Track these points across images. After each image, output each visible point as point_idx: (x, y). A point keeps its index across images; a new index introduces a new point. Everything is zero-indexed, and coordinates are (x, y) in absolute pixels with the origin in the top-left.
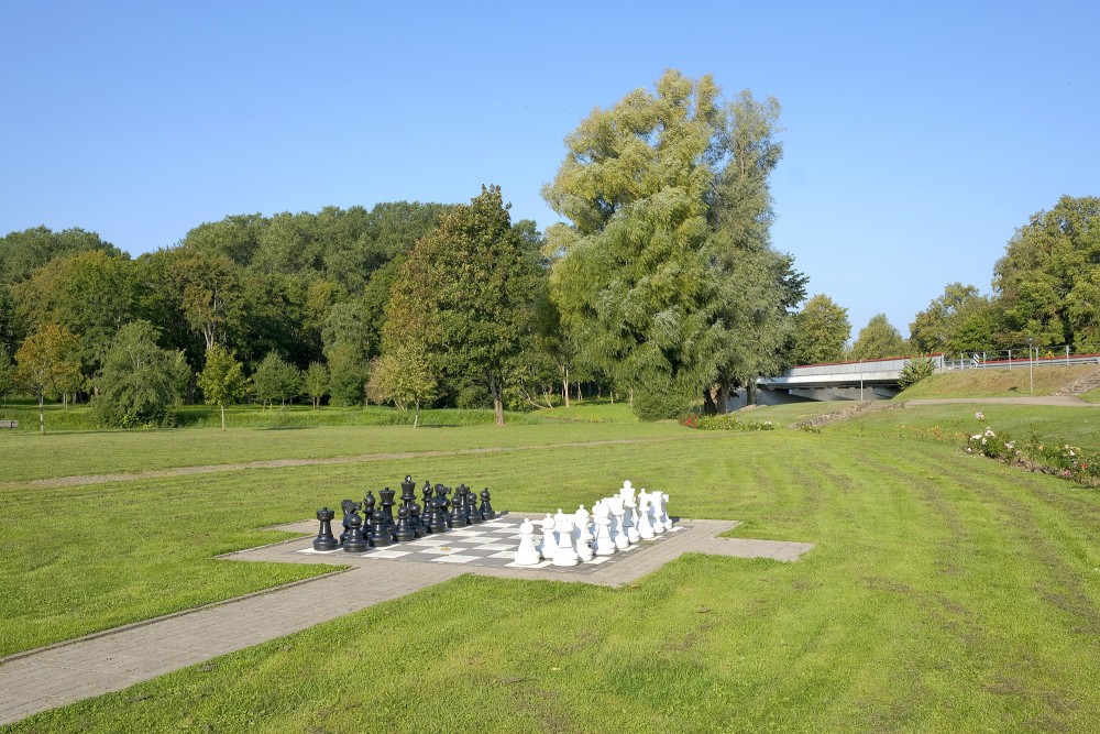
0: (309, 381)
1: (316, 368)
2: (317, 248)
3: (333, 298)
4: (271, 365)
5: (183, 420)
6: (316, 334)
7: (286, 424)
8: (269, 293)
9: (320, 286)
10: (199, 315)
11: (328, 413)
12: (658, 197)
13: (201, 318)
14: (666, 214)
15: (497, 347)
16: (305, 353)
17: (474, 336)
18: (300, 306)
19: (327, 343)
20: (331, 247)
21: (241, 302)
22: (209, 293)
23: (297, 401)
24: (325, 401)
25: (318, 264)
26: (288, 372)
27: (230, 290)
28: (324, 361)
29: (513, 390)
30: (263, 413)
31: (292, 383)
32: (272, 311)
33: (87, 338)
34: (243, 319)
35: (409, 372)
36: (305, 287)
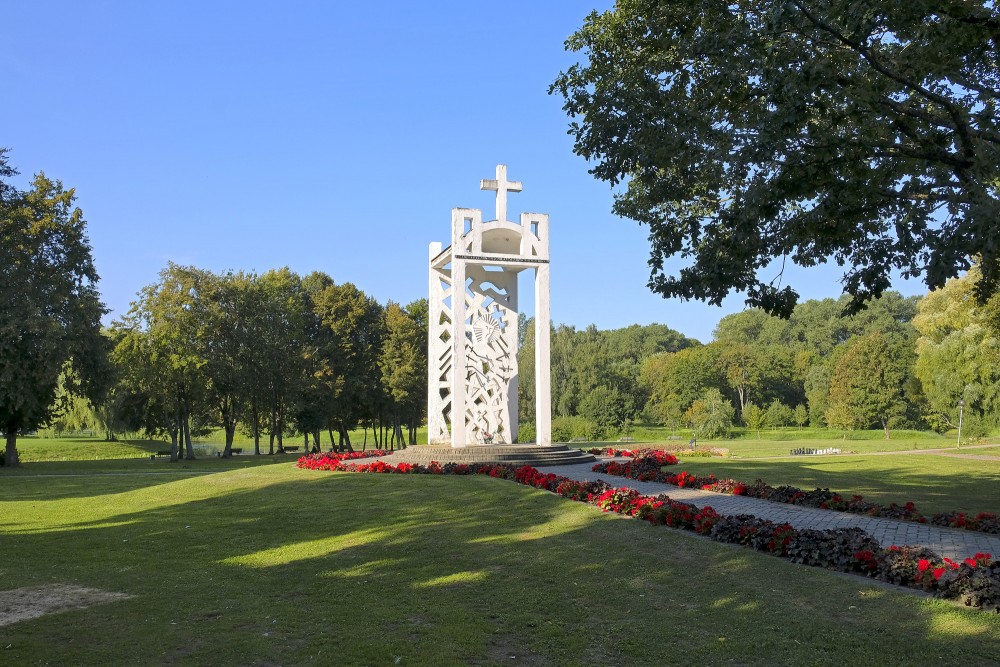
0: (796, 415)
1: (800, 408)
2: (800, 328)
3: (811, 362)
4: (777, 407)
5: (734, 436)
6: (801, 383)
7: (784, 438)
8: (772, 363)
9: (802, 355)
10: (736, 381)
11: (807, 432)
12: (967, 329)
13: (737, 383)
14: (972, 337)
15: (880, 405)
16: (794, 396)
17: (868, 400)
18: (790, 367)
19: (808, 390)
20: (809, 327)
21: (757, 373)
22: (741, 369)
23: (790, 424)
24: (807, 424)
25: (801, 337)
26: (785, 410)
27: (752, 366)
28: (805, 401)
29: (934, 417)
30: (772, 432)
31: (787, 415)
32: (774, 374)
33: (683, 395)
34: (759, 382)
35: (839, 416)
36: (792, 355)
